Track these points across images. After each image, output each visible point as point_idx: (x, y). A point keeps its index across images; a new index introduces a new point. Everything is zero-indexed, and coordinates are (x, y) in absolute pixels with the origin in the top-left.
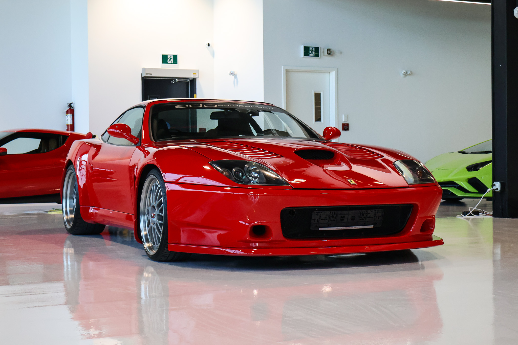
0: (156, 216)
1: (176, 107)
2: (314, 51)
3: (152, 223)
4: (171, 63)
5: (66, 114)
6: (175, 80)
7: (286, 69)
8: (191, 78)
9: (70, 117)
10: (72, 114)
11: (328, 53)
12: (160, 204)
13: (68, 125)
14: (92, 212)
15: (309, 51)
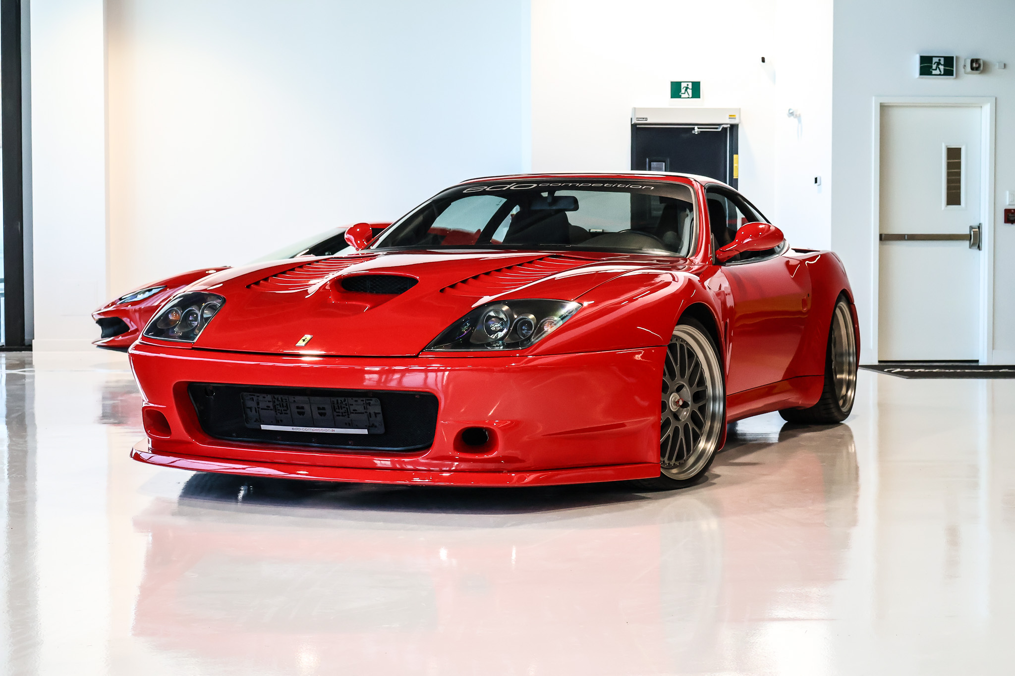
2: (942, 65)
4: (688, 96)
7: (881, 103)
8: (727, 124)
11: (972, 68)
15: (932, 64)
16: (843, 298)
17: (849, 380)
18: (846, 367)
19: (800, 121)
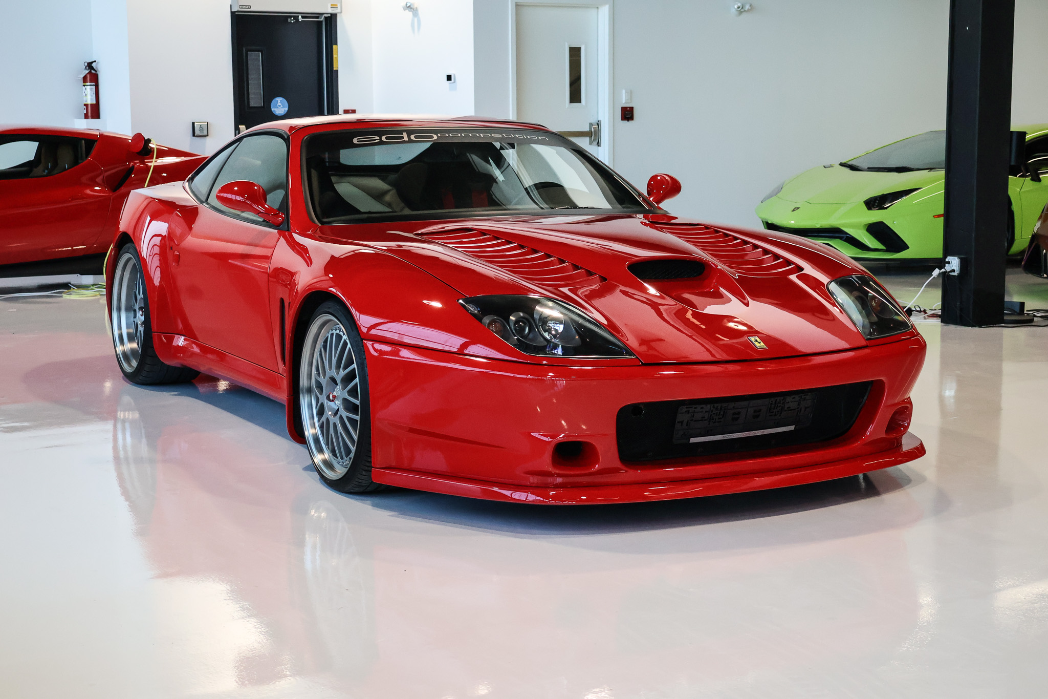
0: (341, 400)
1: (355, 141)
3: (330, 413)
5: (83, 84)
6: (296, 18)
7: (516, 3)
8: (328, 14)
9: (91, 89)
10: (94, 84)
12: (350, 377)
13: (86, 105)
14: (180, 345)
19: (416, 15)
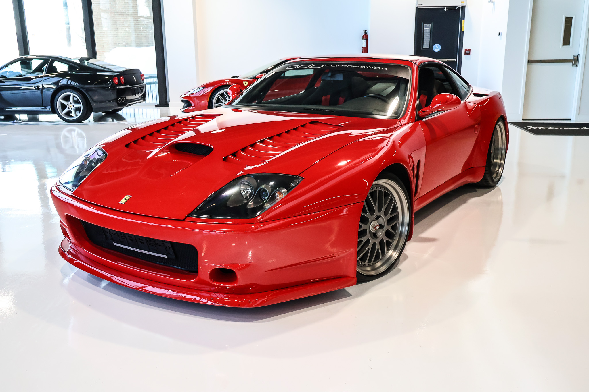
5: (362, 39)
8: (460, 6)
9: (365, 41)
13: (363, 48)
16: (501, 119)
17: (501, 163)
18: (499, 156)
19: (494, 5)
